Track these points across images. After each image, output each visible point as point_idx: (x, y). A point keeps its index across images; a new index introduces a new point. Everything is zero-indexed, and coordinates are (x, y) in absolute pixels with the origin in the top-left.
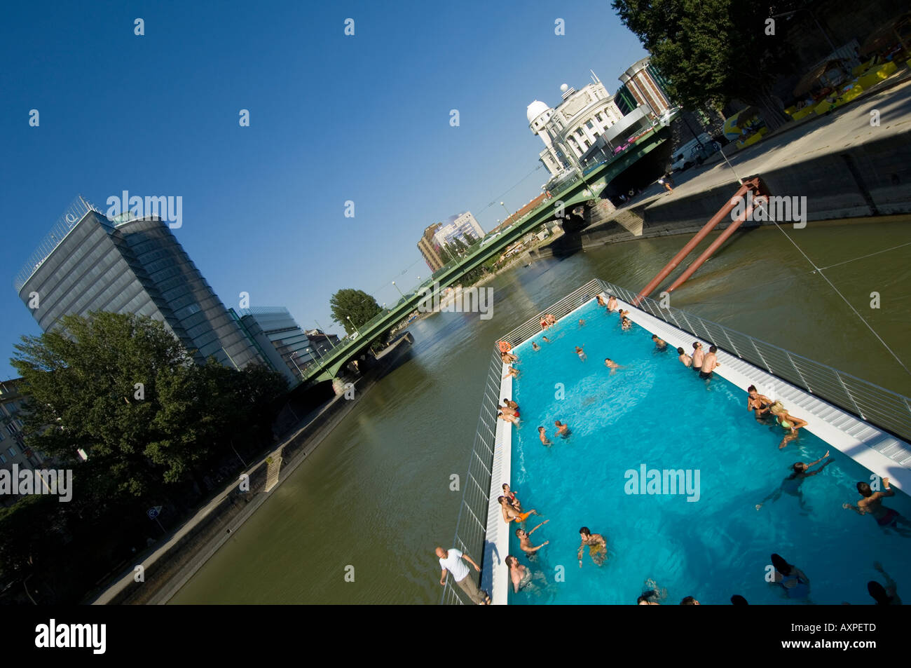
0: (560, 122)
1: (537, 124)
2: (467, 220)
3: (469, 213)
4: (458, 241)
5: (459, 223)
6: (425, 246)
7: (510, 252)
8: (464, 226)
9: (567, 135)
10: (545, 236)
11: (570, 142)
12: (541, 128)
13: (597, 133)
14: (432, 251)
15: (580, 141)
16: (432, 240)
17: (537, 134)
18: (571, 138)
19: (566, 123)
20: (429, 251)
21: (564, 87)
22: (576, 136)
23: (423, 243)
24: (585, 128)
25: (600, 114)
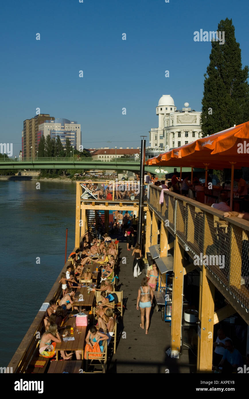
0: (173, 121)
1: (161, 109)
2: (75, 129)
3: (80, 126)
4: (59, 140)
5: (68, 127)
6: (31, 126)
7: (91, 174)
8: (70, 132)
9: (172, 131)
10: (123, 178)
11: (172, 135)
12: (162, 113)
13: (187, 142)
14: (33, 133)
15: (177, 139)
16: (39, 126)
17: (158, 115)
18: (173, 133)
19: (175, 124)
20: (31, 132)
21: (187, 104)
22: (176, 135)
23: (31, 122)
24: (183, 134)
25: (196, 133)
